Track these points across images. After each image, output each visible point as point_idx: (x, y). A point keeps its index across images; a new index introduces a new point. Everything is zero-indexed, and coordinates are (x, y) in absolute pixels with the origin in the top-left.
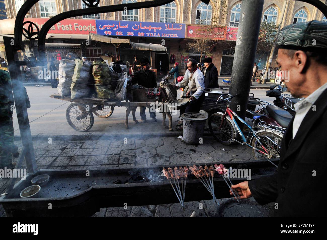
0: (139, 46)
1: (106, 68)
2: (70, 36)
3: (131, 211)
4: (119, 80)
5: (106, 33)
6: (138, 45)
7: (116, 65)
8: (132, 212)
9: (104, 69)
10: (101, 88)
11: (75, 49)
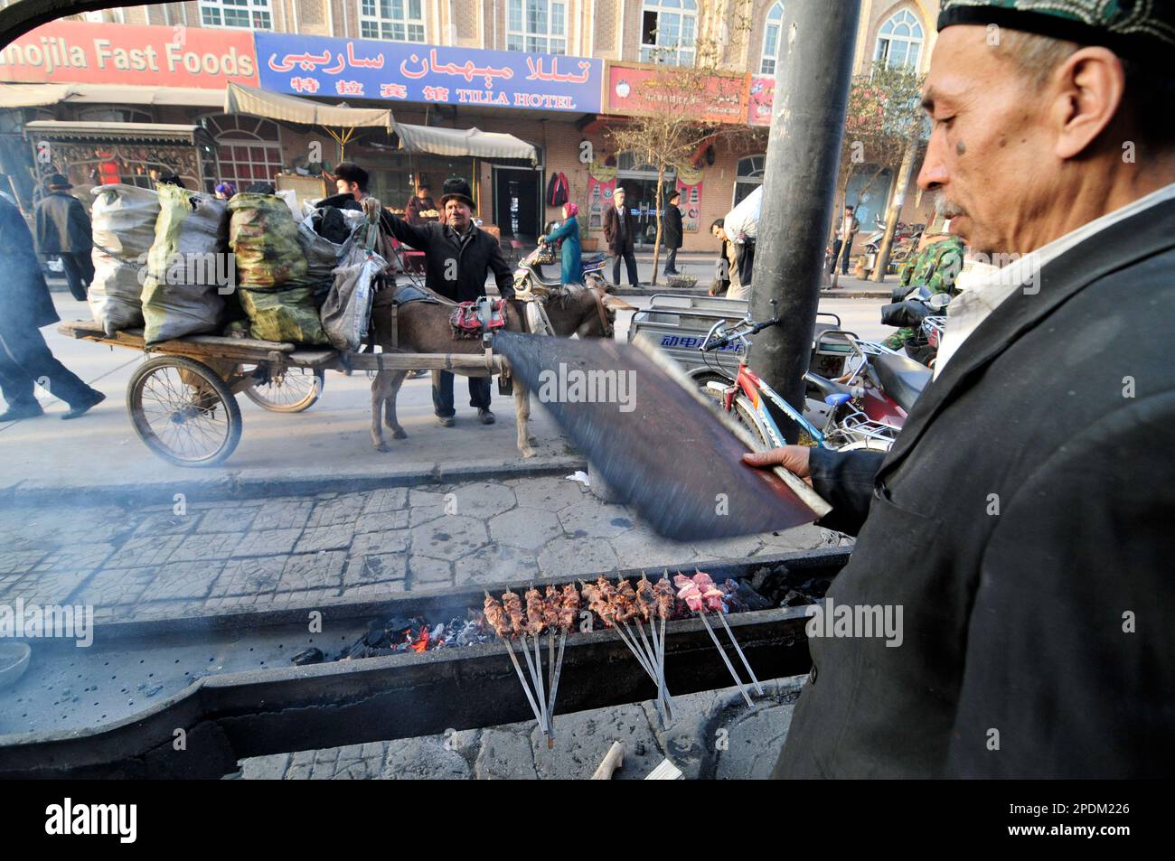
0: (426, 140)
1: (285, 224)
2: (153, 95)
3: (384, 759)
4: (335, 271)
5: (299, 85)
6: (422, 135)
7: (325, 210)
8: (390, 762)
9: (276, 226)
10: (265, 300)
11: (174, 147)
